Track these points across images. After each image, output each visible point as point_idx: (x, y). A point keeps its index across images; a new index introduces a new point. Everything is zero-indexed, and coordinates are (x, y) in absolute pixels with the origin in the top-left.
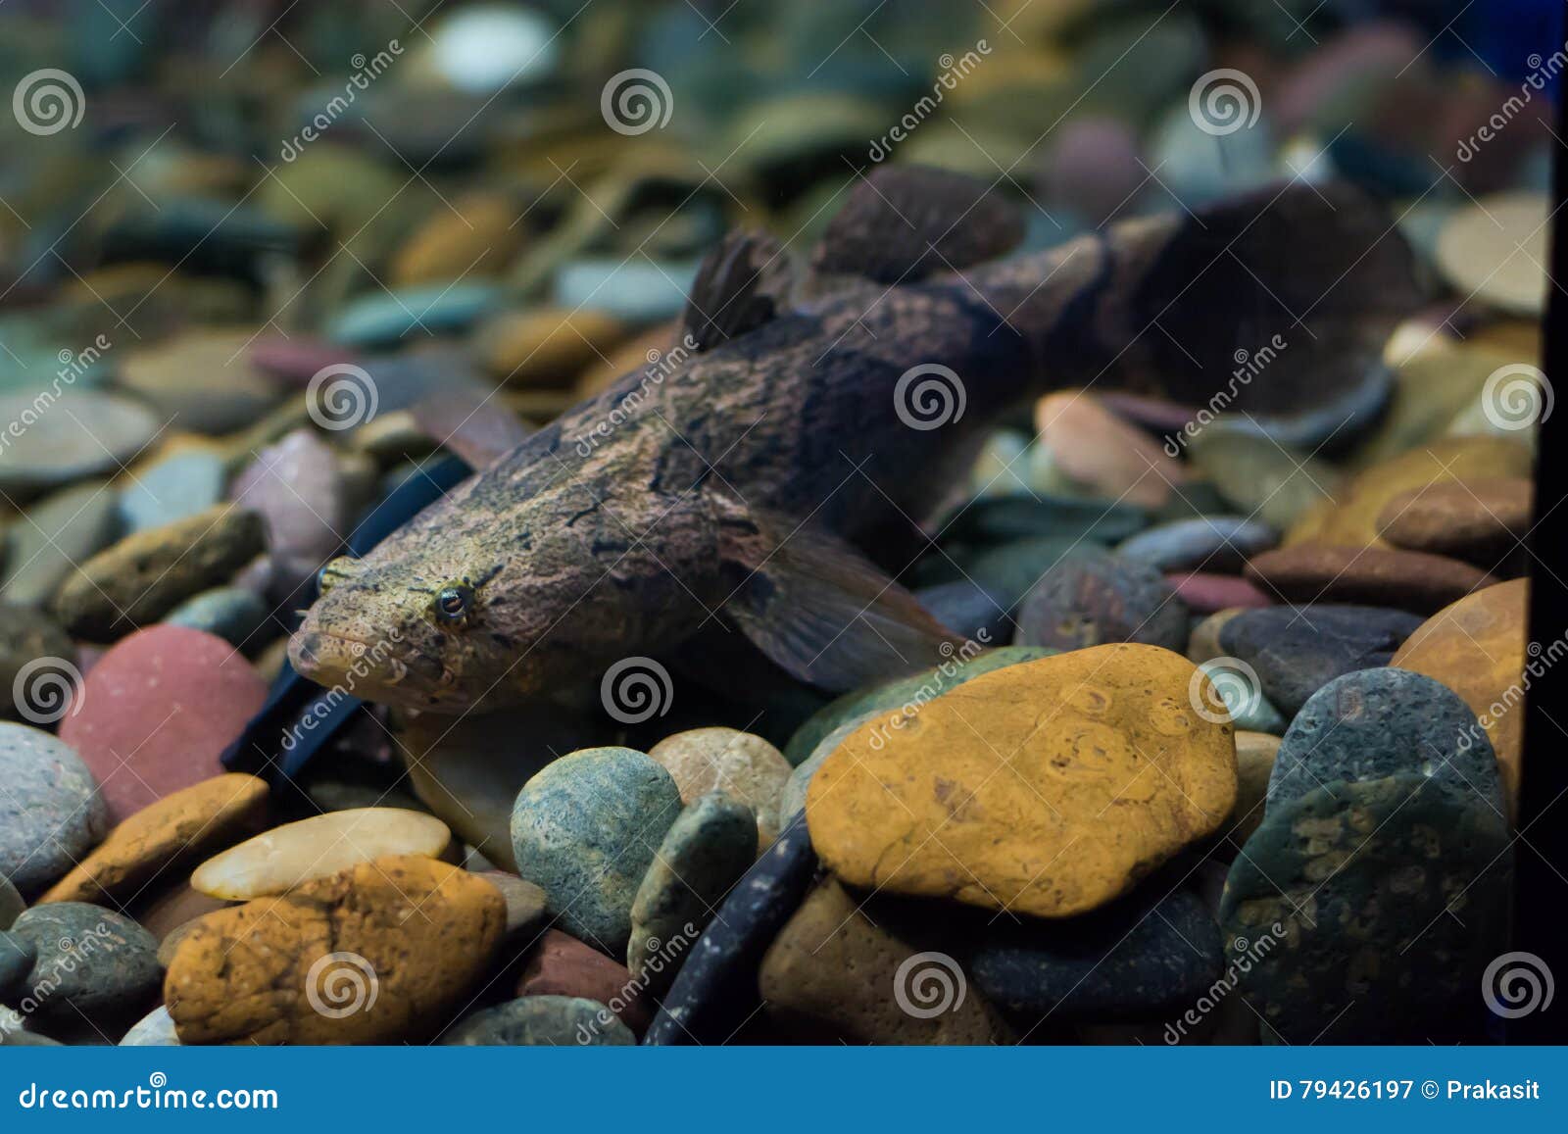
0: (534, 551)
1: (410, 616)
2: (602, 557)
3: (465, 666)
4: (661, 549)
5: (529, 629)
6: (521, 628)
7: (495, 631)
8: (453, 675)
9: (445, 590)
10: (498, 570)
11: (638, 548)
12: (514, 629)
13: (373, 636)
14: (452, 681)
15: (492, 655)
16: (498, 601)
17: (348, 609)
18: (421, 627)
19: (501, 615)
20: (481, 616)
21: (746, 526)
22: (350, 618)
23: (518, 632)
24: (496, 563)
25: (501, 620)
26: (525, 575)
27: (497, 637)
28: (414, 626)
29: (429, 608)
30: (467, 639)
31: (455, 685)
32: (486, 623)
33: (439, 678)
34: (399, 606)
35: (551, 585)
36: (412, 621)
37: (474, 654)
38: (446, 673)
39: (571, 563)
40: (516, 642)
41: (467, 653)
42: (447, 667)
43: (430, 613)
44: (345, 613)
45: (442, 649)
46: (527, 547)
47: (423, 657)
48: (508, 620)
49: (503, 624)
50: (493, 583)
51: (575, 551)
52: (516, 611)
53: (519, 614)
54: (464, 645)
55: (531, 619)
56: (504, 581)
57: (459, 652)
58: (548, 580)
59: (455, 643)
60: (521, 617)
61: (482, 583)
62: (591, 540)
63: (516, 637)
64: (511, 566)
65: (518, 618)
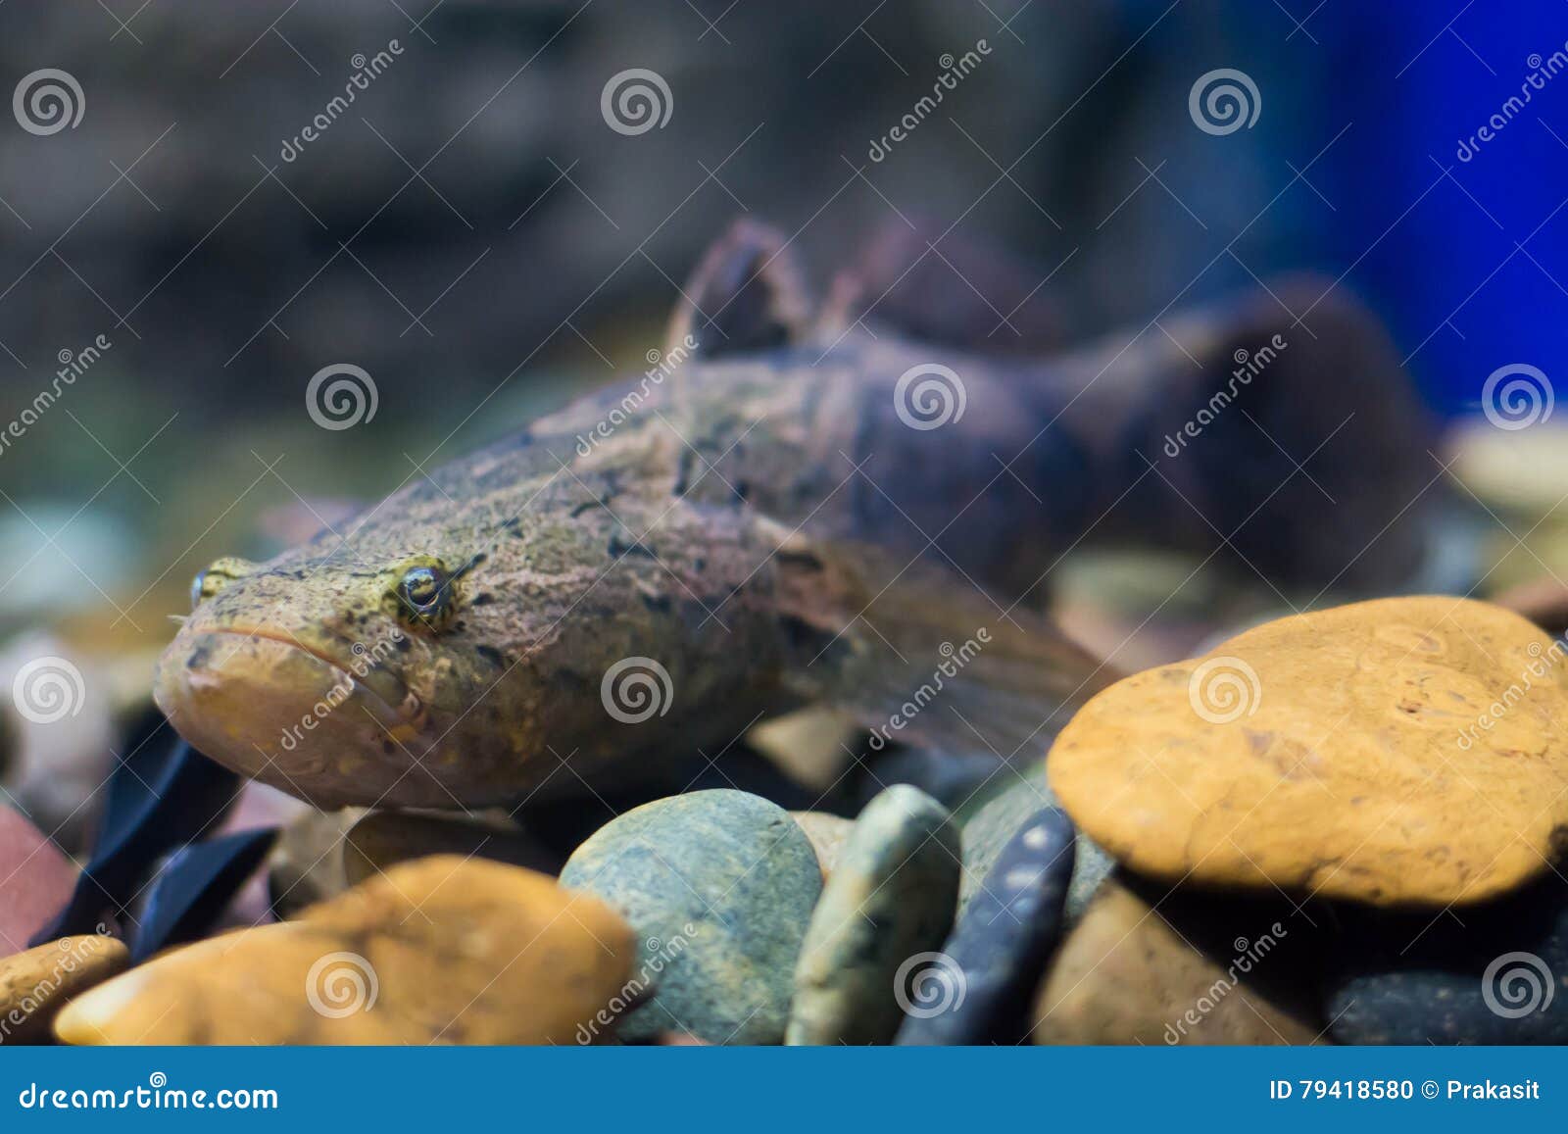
0: (528, 540)
1: (359, 606)
2: (623, 559)
3: (440, 687)
4: (701, 565)
5: (530, 643)
6: (519, 639)
7: (481, 641)
8: (421, 704)
9: (411, 570)
10: (480, 559)
11: (672, 557)
12: (508, 639)
13: (304, 629)
14: (418, 713)
15: (478, 678)
16: (483, 599)
17: (263, 595)
18: (373, 624)
19: (489, 618)
20: (461, 618)
21: (806, 562)
22: (267, 606)
23: (516, 645)
24: (477, 551)
25: (490, 625)
26: (519, 569)
27: (483, 650)
28: (364, 620)
29: (389, 595)
30: (441, 649)
31: (422, 717)
32: (467, 627)
33: (400, 703)
34: (340, 593)
35: (558, 587)
36: (364, 611)
37: (453, 672)
38: (411, 696)
39: (581, 562)
40: (511, 660)
41: (441, 669)
42: (413, 686)
43: (389, 602)
44: (257, 601)
45: (406, 657)
46: (519, 534)
47: (380, 667)
48: (500, 626)
49: (494, 631)
50: (473, 575)
51: (587, 547)
52: (510, 614)
53: (514, 619)
54: (435, 657)
55: (532, 629)
56: (490, 572)
57: (431, 665)
58: (554, 580)
59: (423, 650)
60: (519, 624)
61: (461, 574)
62: (606, 537)
63: (512, 651)
64: (499, 555)
65: (514, 626)
